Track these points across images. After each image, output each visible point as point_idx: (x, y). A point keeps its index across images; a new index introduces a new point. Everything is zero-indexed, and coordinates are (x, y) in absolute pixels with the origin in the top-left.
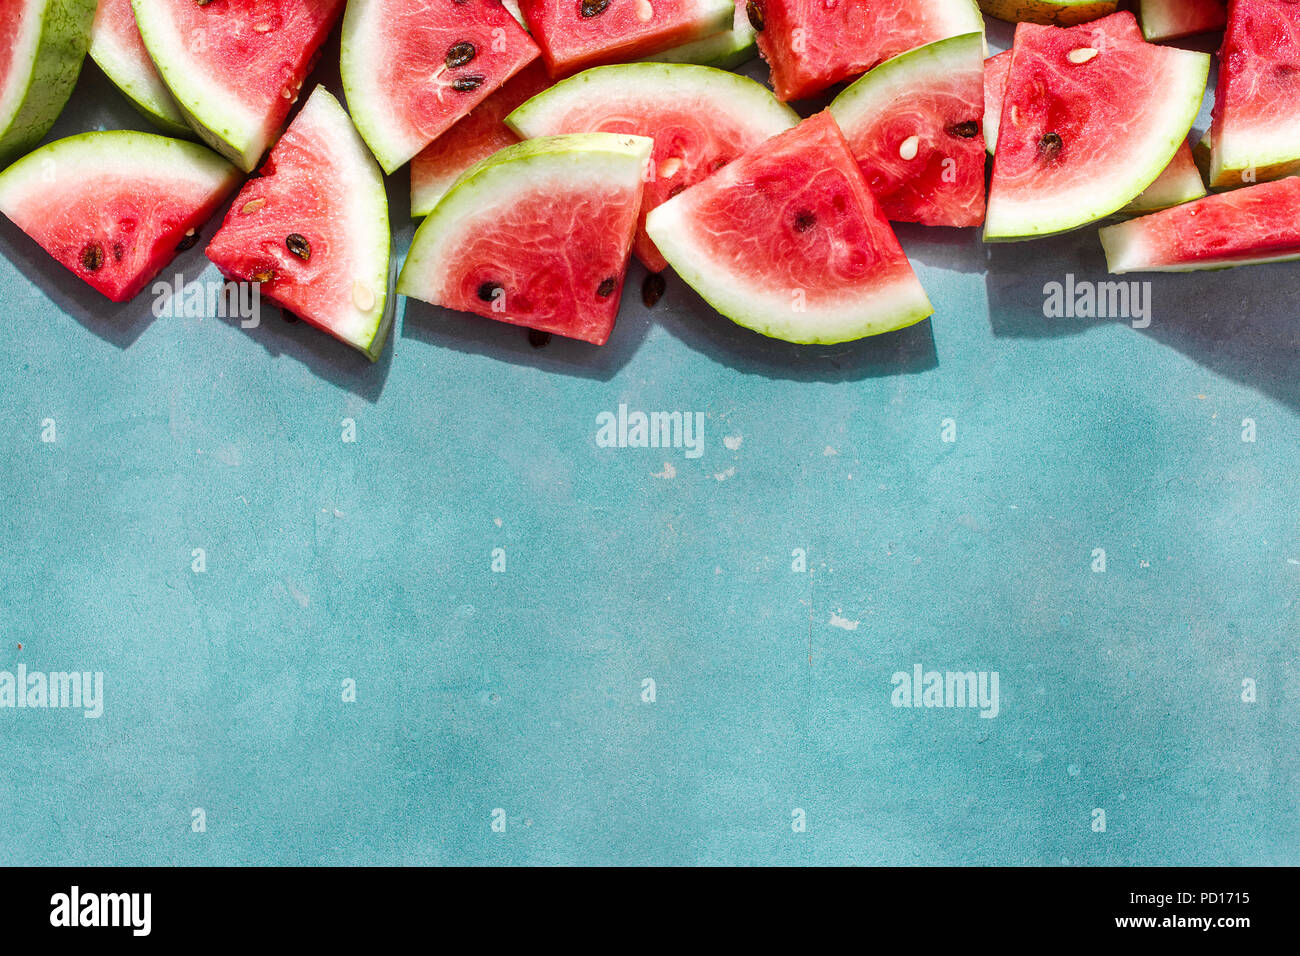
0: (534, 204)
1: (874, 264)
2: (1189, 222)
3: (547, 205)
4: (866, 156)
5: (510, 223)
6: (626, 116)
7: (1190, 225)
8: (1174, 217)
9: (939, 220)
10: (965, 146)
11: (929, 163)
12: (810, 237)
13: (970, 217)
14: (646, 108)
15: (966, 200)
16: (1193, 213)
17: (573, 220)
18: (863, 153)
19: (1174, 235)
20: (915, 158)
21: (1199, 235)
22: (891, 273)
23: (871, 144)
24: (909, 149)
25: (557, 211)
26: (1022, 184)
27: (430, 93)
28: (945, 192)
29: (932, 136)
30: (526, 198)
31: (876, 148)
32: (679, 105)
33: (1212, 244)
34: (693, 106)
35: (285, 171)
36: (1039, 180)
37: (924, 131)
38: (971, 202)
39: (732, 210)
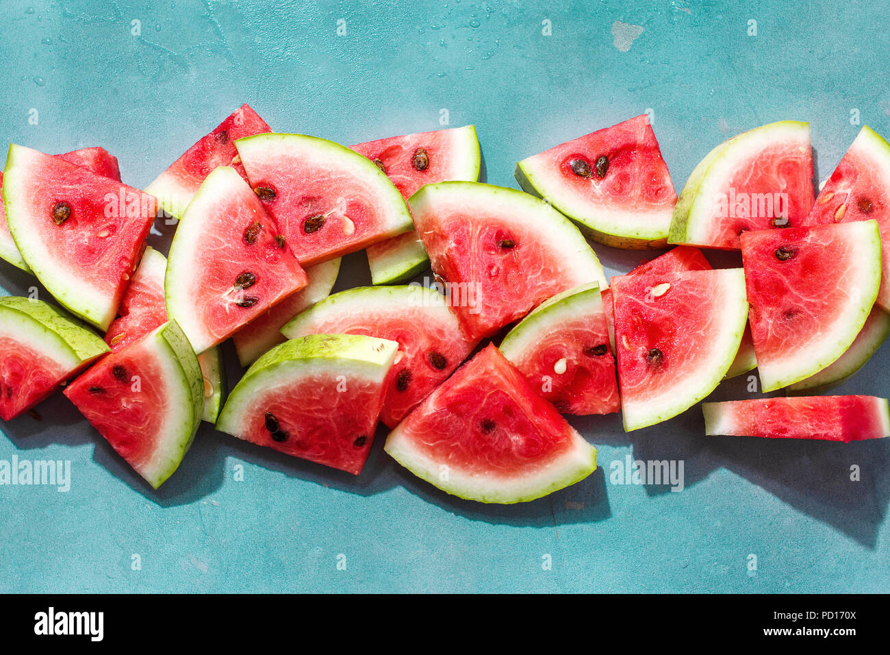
0: (311, 387)
1: (544, 446)
2: (763, 412)
3: (320, 389)
4: (531, 374)
5: (294, 397)
6: (363, 325)
7: (764, 414)
8: (754, 407)
9: (589, 411)
10: (599, 361)
11: (577, 376)
12: (495, 436)
13: (610, 407)
14: (376, 318)
15: (605, 396)
16: (767, 407)
17: (338, 399)
18: (528, 373)
19: (753, 418)
20: (565, 373)
21: (769, 422)
22: (557, 449)
23: (533, 367)
24: (560, 367)
25: (327, 393)
26: (643, 389)
27: (221, 306)
28: (590, 392)
29: (575, 358)
30: (305, 383)
31: (537, 369)
32: (400, 315)
33: (777, 431)
34: (410, 314)
35: (135, 310)
36: (653, 384)
37: (569, 354)
38: (609, 398)
39: (437, 428)
